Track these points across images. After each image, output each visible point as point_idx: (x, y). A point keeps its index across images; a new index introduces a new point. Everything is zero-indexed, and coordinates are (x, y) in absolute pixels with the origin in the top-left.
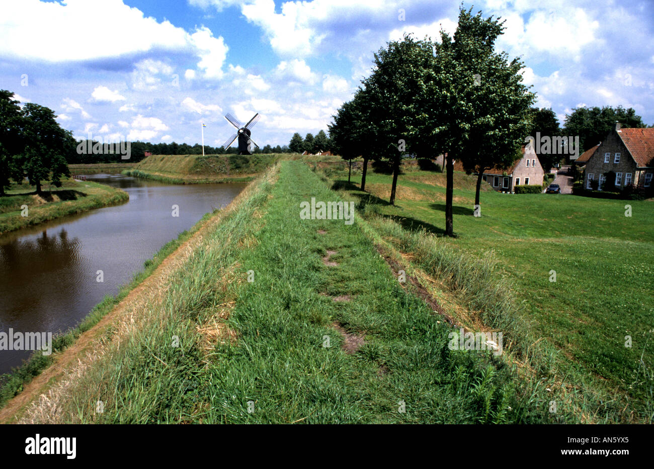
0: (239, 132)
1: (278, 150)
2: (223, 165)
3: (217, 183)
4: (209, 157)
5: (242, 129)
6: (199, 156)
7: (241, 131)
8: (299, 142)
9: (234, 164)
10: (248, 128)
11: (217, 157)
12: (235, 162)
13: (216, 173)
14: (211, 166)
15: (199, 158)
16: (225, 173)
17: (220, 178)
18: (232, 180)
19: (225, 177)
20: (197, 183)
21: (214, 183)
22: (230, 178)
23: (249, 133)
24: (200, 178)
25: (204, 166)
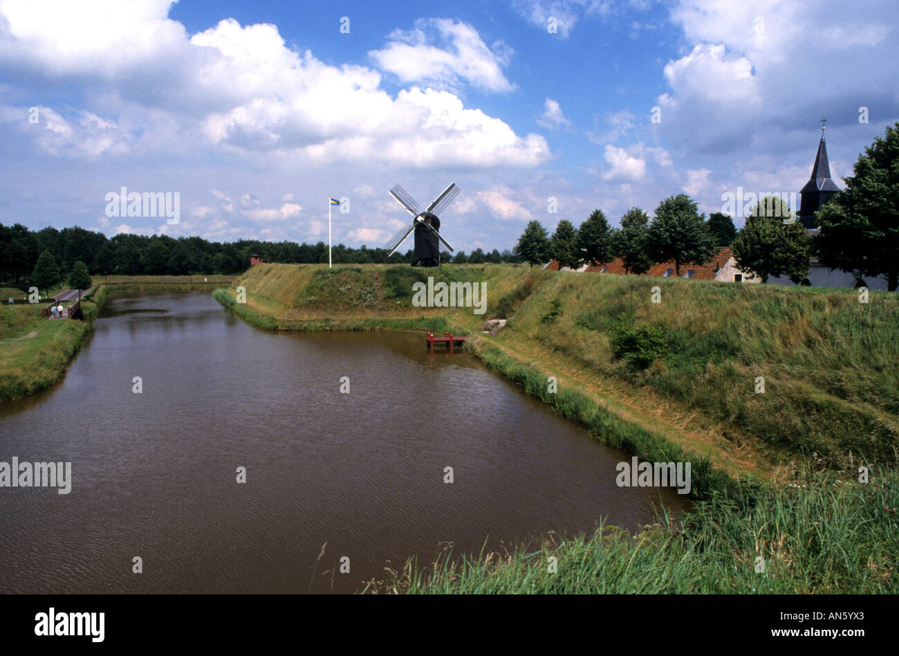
0: (416, 220)
1: (494, 258)
2: (369, 289)
3: (349, 330)
4: (340, 271)
5: (422, 215)
6: (321, 266)
7: (420, 219)
8: (538, 241)
9: (394, 287)
10: (434, 212)
11: (359, 271)
12: (395, 282)
13: (350, 307)
14: (342, 289)
15: (319, 272)
16: (371, 307)
17: (356, 319)
18: (384, 323)
19: (372, 316)
20: (305, 330)
21: (340, 331)
22: (379, 318)
23: (436, 223)
24: (314, 317)
25: (327, 289)
